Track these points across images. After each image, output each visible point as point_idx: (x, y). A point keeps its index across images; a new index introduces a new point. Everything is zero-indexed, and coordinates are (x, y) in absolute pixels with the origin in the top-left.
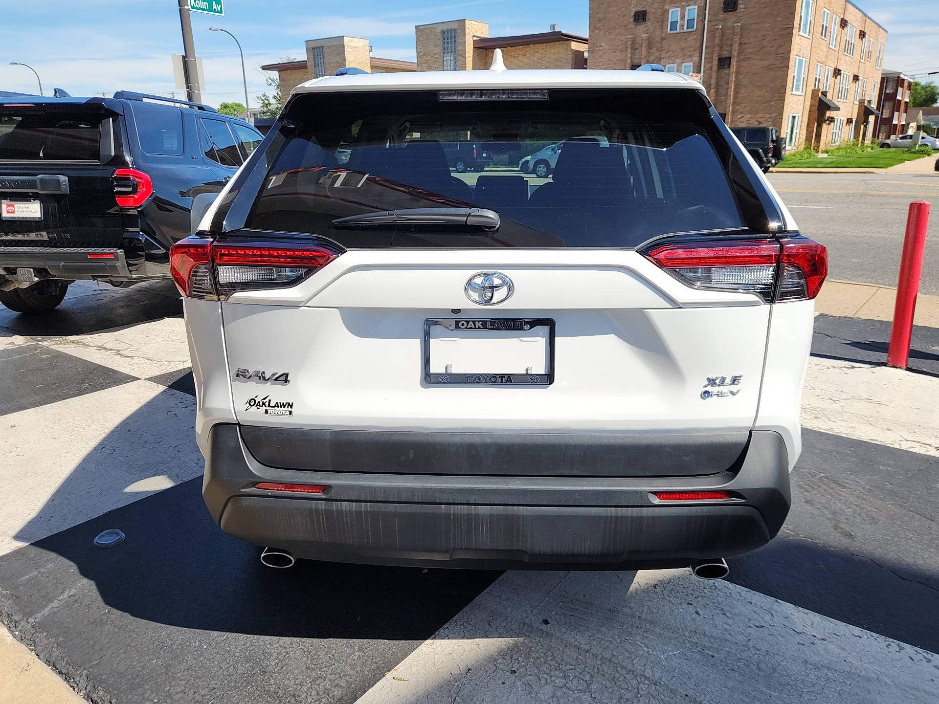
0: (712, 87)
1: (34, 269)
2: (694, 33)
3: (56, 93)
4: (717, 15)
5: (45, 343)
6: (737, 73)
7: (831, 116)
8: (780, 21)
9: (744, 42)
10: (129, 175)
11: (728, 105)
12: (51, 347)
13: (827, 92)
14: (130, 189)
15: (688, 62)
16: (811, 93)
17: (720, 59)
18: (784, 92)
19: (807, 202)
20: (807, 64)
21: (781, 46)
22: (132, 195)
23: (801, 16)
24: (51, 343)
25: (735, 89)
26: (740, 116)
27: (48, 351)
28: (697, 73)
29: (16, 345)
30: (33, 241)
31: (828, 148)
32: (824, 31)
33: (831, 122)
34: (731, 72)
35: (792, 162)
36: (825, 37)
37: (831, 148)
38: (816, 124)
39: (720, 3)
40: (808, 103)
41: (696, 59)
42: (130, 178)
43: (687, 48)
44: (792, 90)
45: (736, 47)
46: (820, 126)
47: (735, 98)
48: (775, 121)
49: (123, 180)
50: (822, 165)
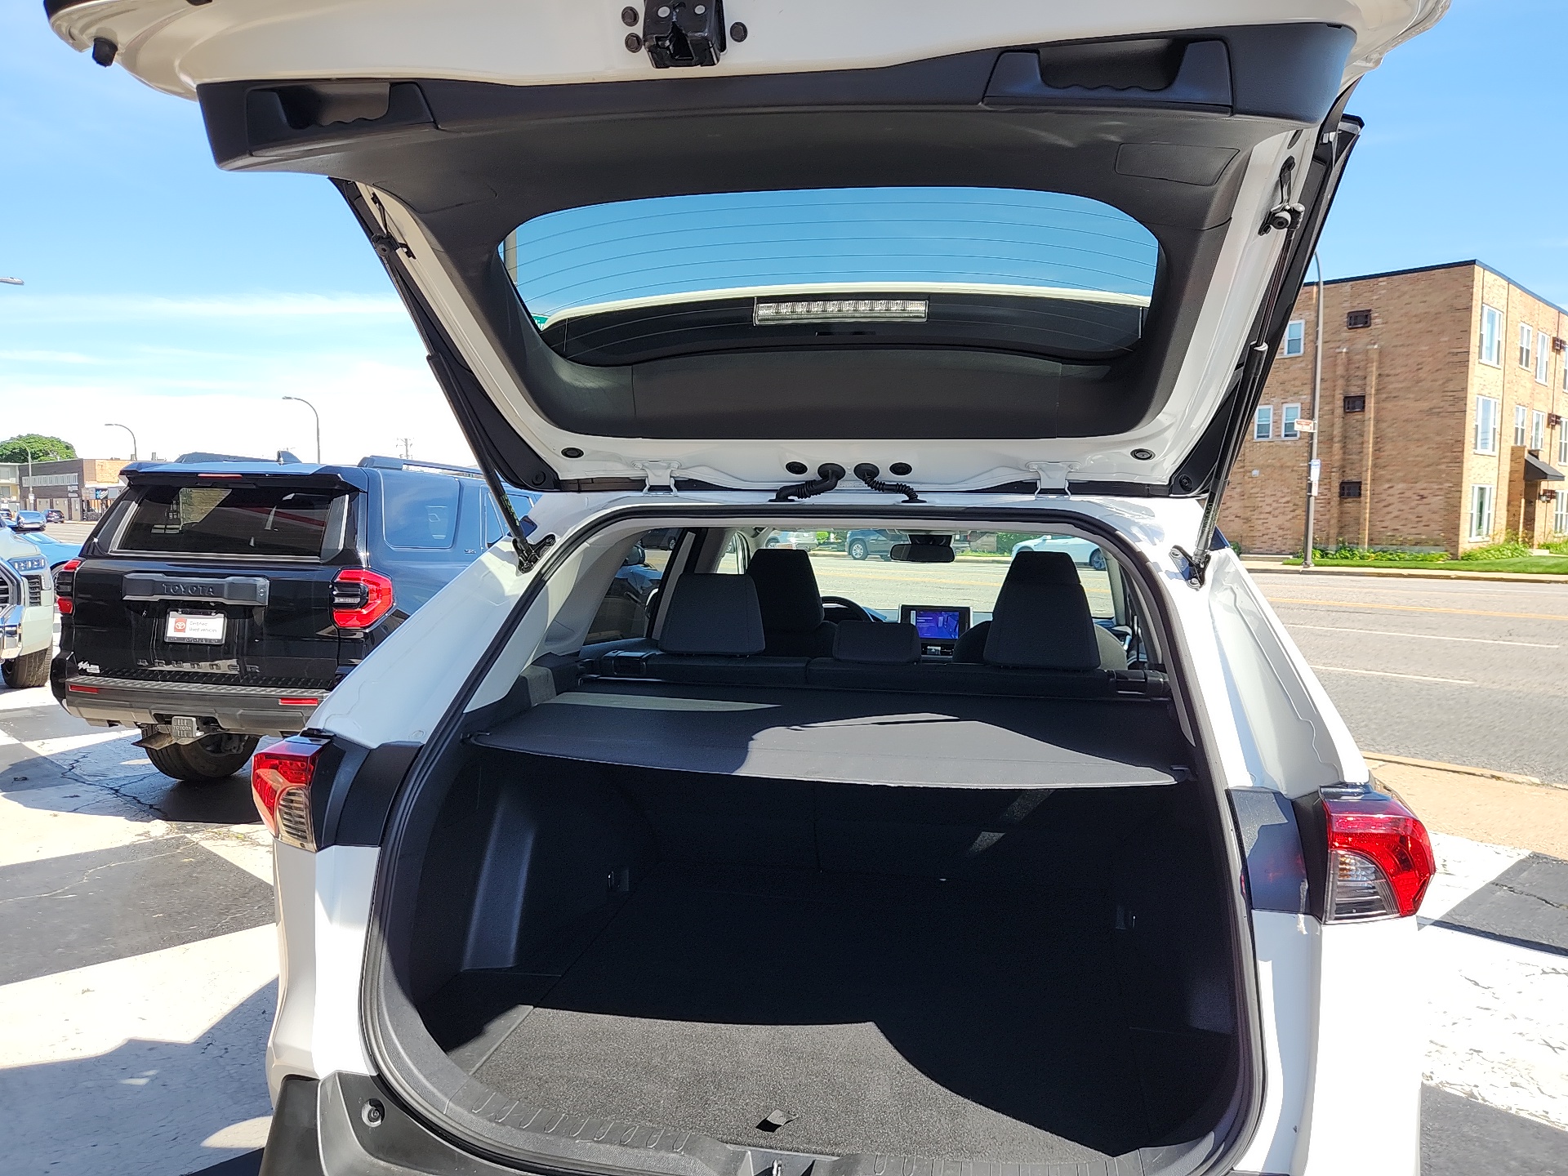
0: (1336, 439)
1: (198, 718)
2: (1301, 359)
3: (279, 457)
4: (1337, 332)
5: (196, 835)
6: (1377, 421)
7: (1550, 489)
8: (1446, 342)
9: (1386, 372)
10: (360, 580)
11: (1364, 469)
12: (202, 843)
13: (1539, 450)
14: (357, 600)
15: (1292, 402)
16: (1509, 452)
17: (1347, 399)
18: (1460, 449)
19: (1511, 635)
20: (1499, 408)
21: (1449, 380)
22: (359, 609)
23: (1481, 335)
24: (204, 836)
25: (1376, 443)
26: (1387, 486)
27: (196, 849)
28: (1309, 419)
29: (151, 838)
30: (205, 674)
31: (1550, 540)
32: (1524, 356)
33: (1551, 498)
34: (1367, 417)
35: (1485, 561)
36: (1527, 365)
37: (1556, 539)
38: (1523, 501)
39: (1341, 316)
40: (1506, 467)
41: (1307, 398)
42: (358, 584)
43: (1289, 381)
44: (1476, 448)
45: (1373, 380)
46: (1530, 504)
47: (1376, 458)
48: (1449, 496)
49: (350, 588)
50: (1541, 570)
